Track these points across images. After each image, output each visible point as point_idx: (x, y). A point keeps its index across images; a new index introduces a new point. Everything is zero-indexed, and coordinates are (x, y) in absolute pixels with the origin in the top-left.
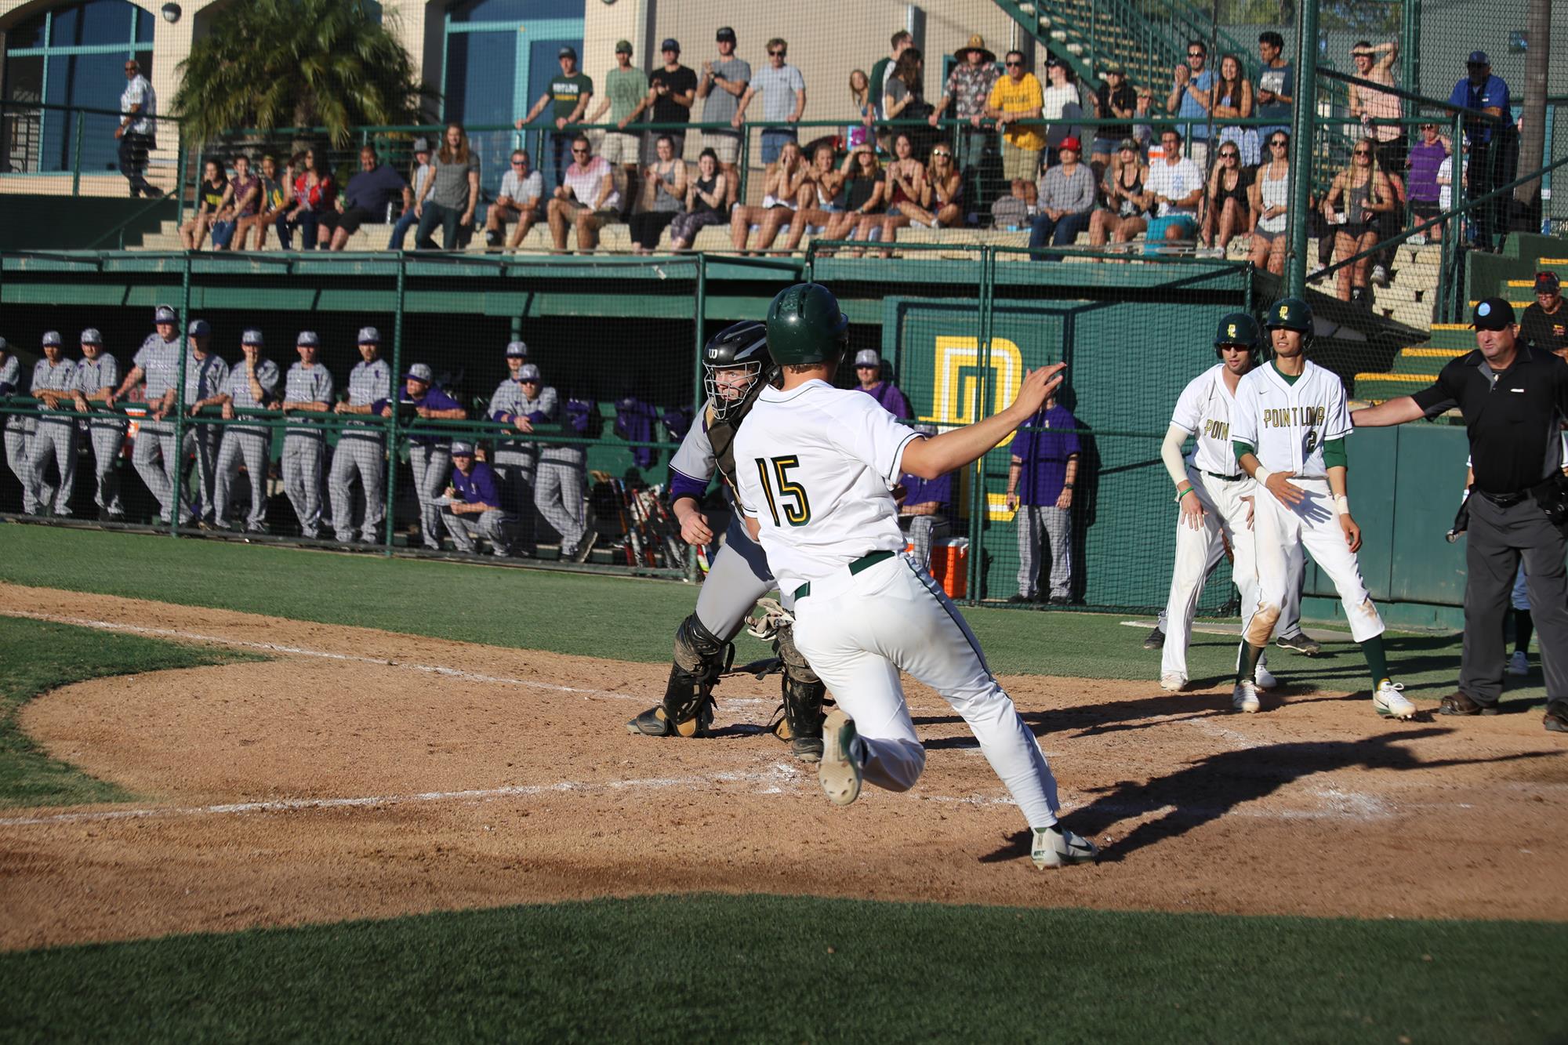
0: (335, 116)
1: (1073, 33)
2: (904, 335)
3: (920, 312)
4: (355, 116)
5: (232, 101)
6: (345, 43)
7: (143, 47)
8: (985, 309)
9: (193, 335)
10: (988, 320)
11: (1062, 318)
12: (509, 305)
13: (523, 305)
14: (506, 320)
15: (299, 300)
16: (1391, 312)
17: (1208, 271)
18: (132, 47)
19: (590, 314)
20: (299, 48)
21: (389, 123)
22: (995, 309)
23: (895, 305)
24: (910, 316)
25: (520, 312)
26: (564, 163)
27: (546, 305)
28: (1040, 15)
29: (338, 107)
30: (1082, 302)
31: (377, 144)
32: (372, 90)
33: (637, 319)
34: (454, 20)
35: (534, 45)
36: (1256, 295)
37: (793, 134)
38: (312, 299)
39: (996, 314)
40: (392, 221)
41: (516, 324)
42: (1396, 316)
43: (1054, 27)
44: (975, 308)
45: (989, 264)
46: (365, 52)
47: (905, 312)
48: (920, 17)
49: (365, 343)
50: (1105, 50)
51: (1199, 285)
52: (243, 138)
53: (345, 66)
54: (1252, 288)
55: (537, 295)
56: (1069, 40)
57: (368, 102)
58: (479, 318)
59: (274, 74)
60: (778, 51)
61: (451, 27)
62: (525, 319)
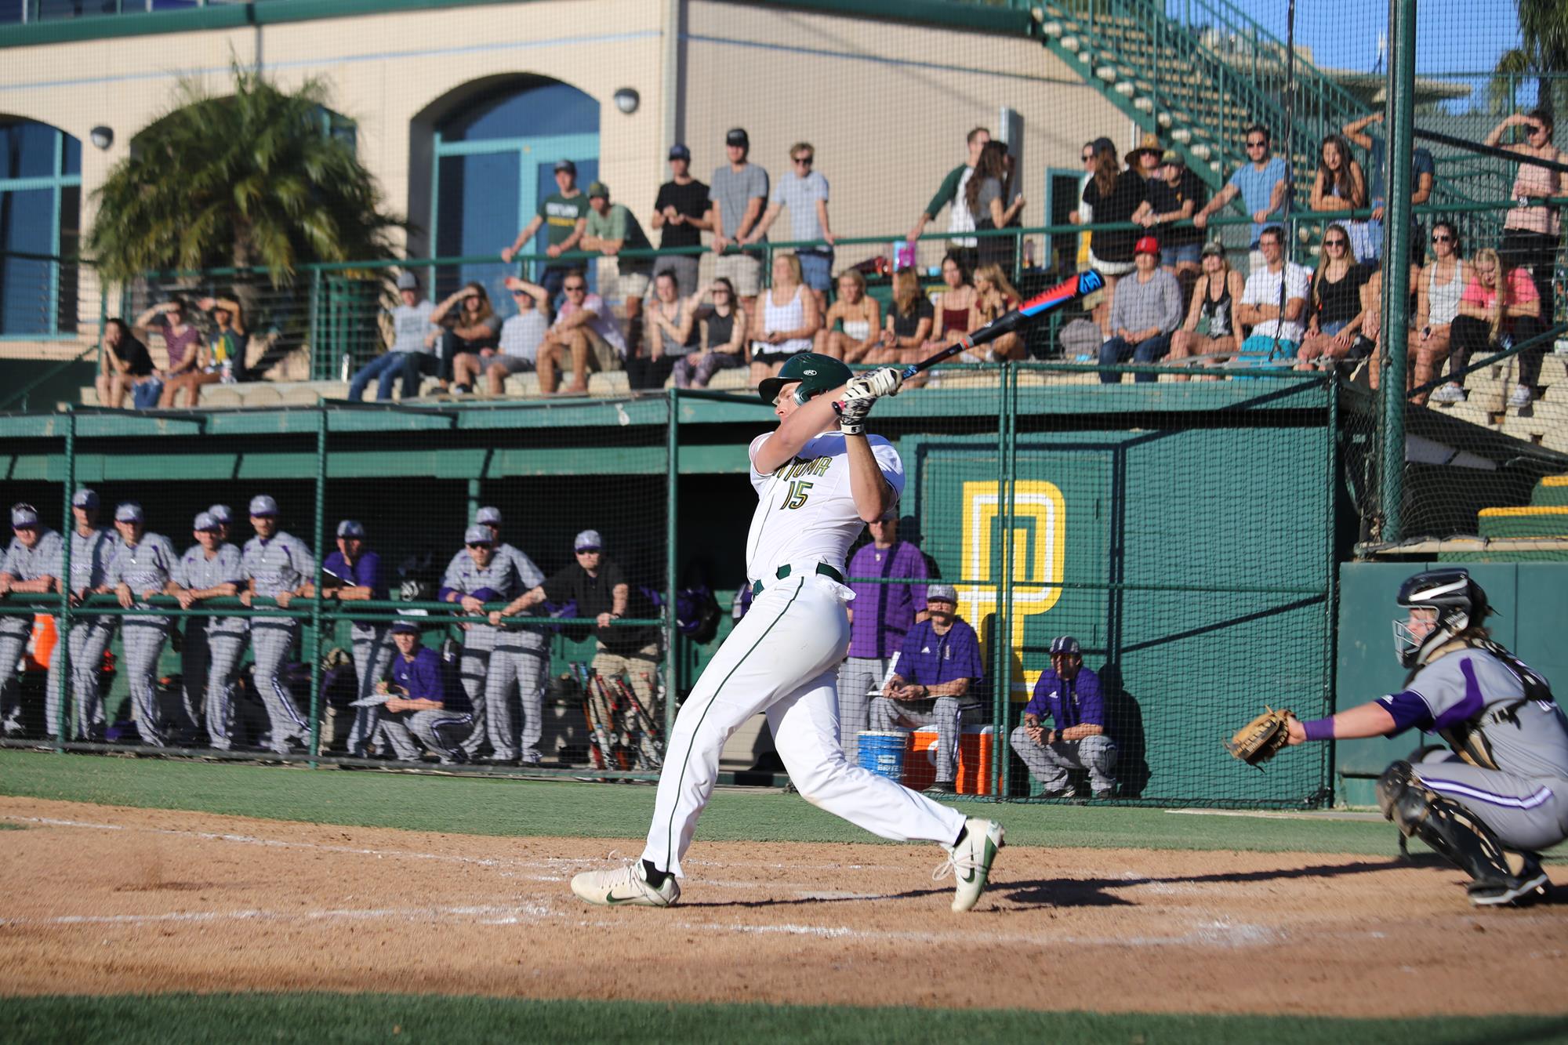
0: (277, 248)
1: (1197, 132)
2: (924, 484)
3: (943, 454)
4: (302, 250)
5: (153, 236)
6: (288, 161)
7: (70, 180)
8: (1006, 447)
9: (81, 507)
10: (1010, 461)
11: (1111, 453)
12: (463, 464)
13: (481, 465)
14: (463, 483)
15: (216, 467)
16: (1540, 437)
17: (1289, 385)
18: (57, 181)
19: (560, 472)
20: (230, 169)
21: (349, 258)
22: (1018, 447)
23: (914, 447)
24: (932, 457)
25: (477, 473)
26: (557, 303)
27: (510, 463)
28: (1158, 111)
29: (282, 240)
30: (1137, 432)
31: (333, 286)
32: (323, 217)
33: (615, 476)
34: (448, 138)
35: (542, 168)
36: (1342, 413)
37: (830, 256)
38: (232, 465)
39: (1019, 453)
40: (349, 377)
41: (474, 489)
42: (1544, 443)
43: (1175, 125)
44: (993, 447)
45: (1010, 393)
46: (315, 173)
47: (925, 455)
48: (1016, 121)
49: (259, 516)
50: (1237, 151)
51: (1274, 405)
52: (173, 281)
53: (289, 189)
54: (1338, 404)
55: (497, 452)
56: (1194, 141)
57: (319, 231)
58: (429, 482)
59: (205, 202)
60: (804, 157)
61: (442, 148)
62: (484, 481)
